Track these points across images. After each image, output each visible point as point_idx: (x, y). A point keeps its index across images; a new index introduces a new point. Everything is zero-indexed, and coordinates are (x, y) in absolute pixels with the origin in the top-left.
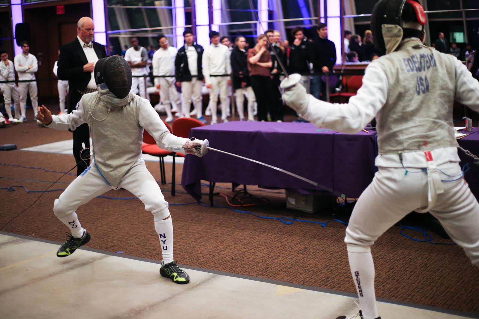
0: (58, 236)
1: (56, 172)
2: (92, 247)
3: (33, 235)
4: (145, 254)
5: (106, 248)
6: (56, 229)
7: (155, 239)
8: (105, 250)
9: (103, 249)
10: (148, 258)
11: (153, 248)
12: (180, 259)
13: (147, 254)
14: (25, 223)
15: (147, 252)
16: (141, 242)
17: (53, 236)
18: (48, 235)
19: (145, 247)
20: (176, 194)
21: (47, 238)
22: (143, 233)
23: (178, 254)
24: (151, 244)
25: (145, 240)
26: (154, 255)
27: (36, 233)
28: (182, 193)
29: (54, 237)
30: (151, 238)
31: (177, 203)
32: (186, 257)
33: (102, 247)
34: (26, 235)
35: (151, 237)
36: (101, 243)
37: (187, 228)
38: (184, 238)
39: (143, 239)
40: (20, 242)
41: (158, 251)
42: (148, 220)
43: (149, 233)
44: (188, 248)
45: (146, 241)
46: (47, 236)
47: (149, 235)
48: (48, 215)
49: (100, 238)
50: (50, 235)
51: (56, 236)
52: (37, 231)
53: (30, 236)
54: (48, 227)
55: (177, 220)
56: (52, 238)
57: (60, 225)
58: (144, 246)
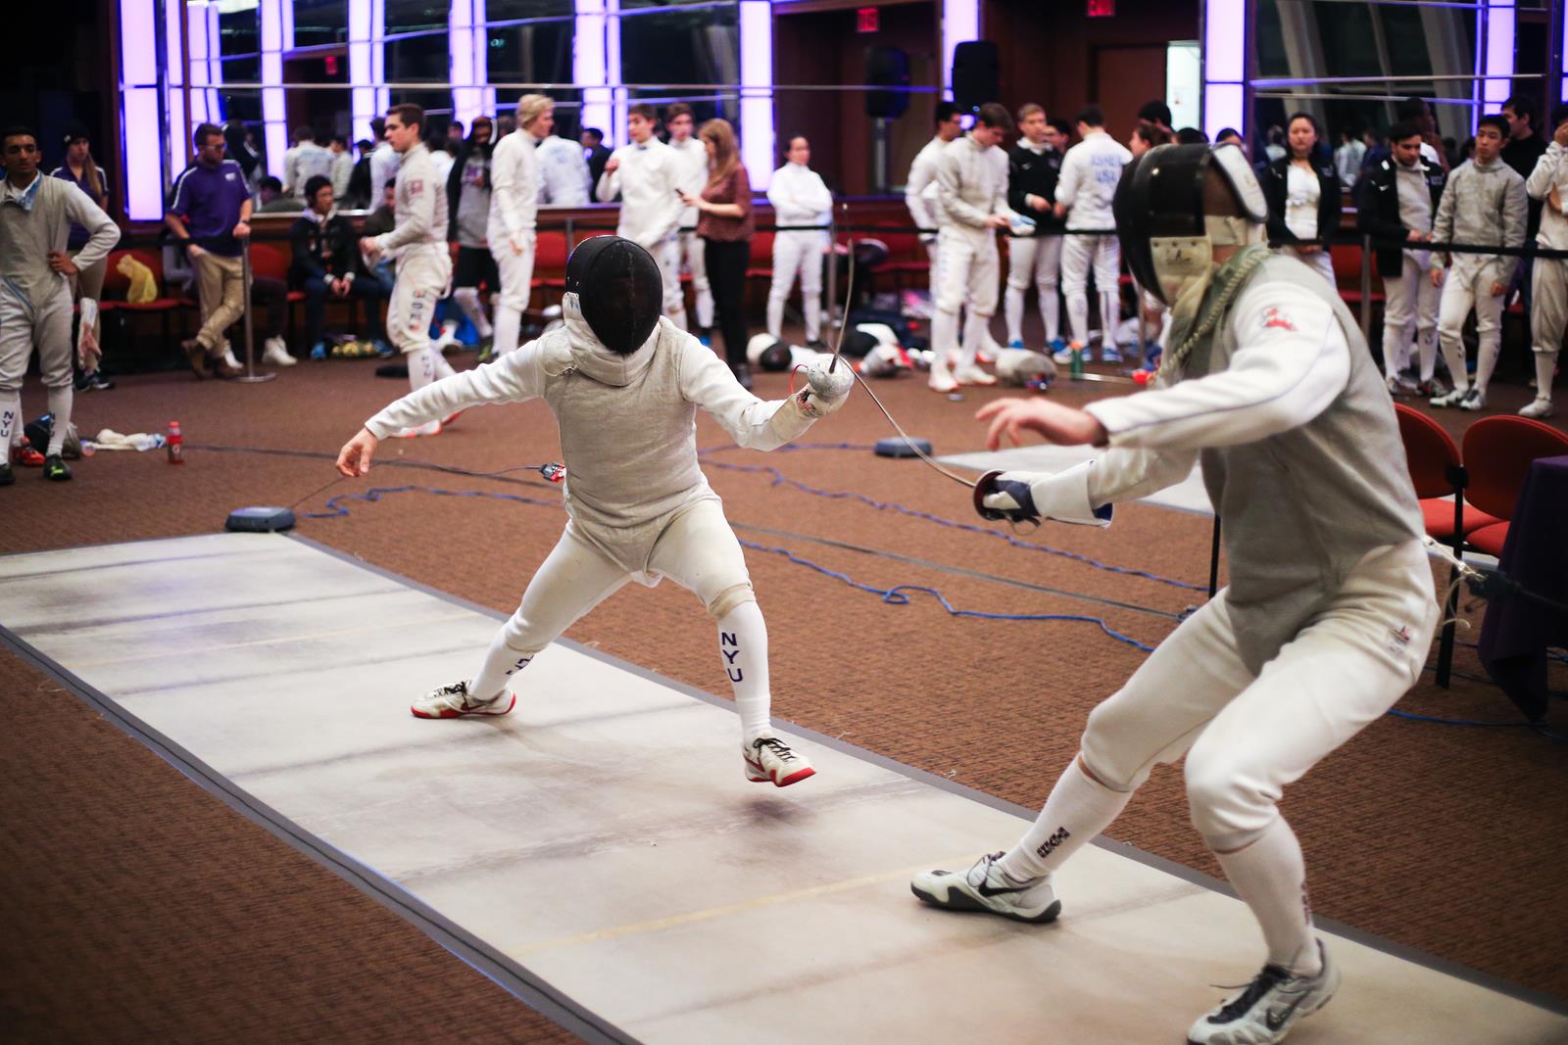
0: (1035, 788)
1: (1044, 550)
2: (1146, 846)
3: (954, 771)
4: (1330, 903)
5: (1196, 860)
6: (1030, 761)
7: (1369, 846)
8: (1188, 865)
9: (1183, 862)
10: (1338, 918)
11: (1361, 881)
12: (1454, 940)
13: (1338, 903)
14: (929, 726)
15: (1337, 894)
16: (1317, 852)
17: (1019, 785)
18: (1001, 778)
19: (1334, 875)
20: (1452, 679)
21: (999, 789)
22: (1327, 817)
23: (1449, 920)
24: (1352, 864)
25: (1333, 846)
26: (1363, 909)
27: (963, 765)
28: (1475, 679)
29: (1021, 789)
30: (1354, 841)
31: (1455, 718)
32: (1479, 937)
33: (1182, 851)
34: (930, 769)
35: (1355, 836)
36: (1177, 835)
37: (1486, 819)
38: (1473, 859)
39: (1326, 843)
40: (908, 792)
41: (1378, 898)
42: (1346, 769)
43: (1350, 822)
44: (1486, 899)
45: (1336, 852)
46: (999, 782)
47: (1348, 828)
48: (1009, 706)
49: (1174, 817)
50: (1007, 780)
51: (1029, 789)
52: (968, 762)
53: (942, 776)
54: (1003, 751)
55: (1450, 785)
56: (1014, 792)
57: (1044, 750)
58: (1329, 867)
